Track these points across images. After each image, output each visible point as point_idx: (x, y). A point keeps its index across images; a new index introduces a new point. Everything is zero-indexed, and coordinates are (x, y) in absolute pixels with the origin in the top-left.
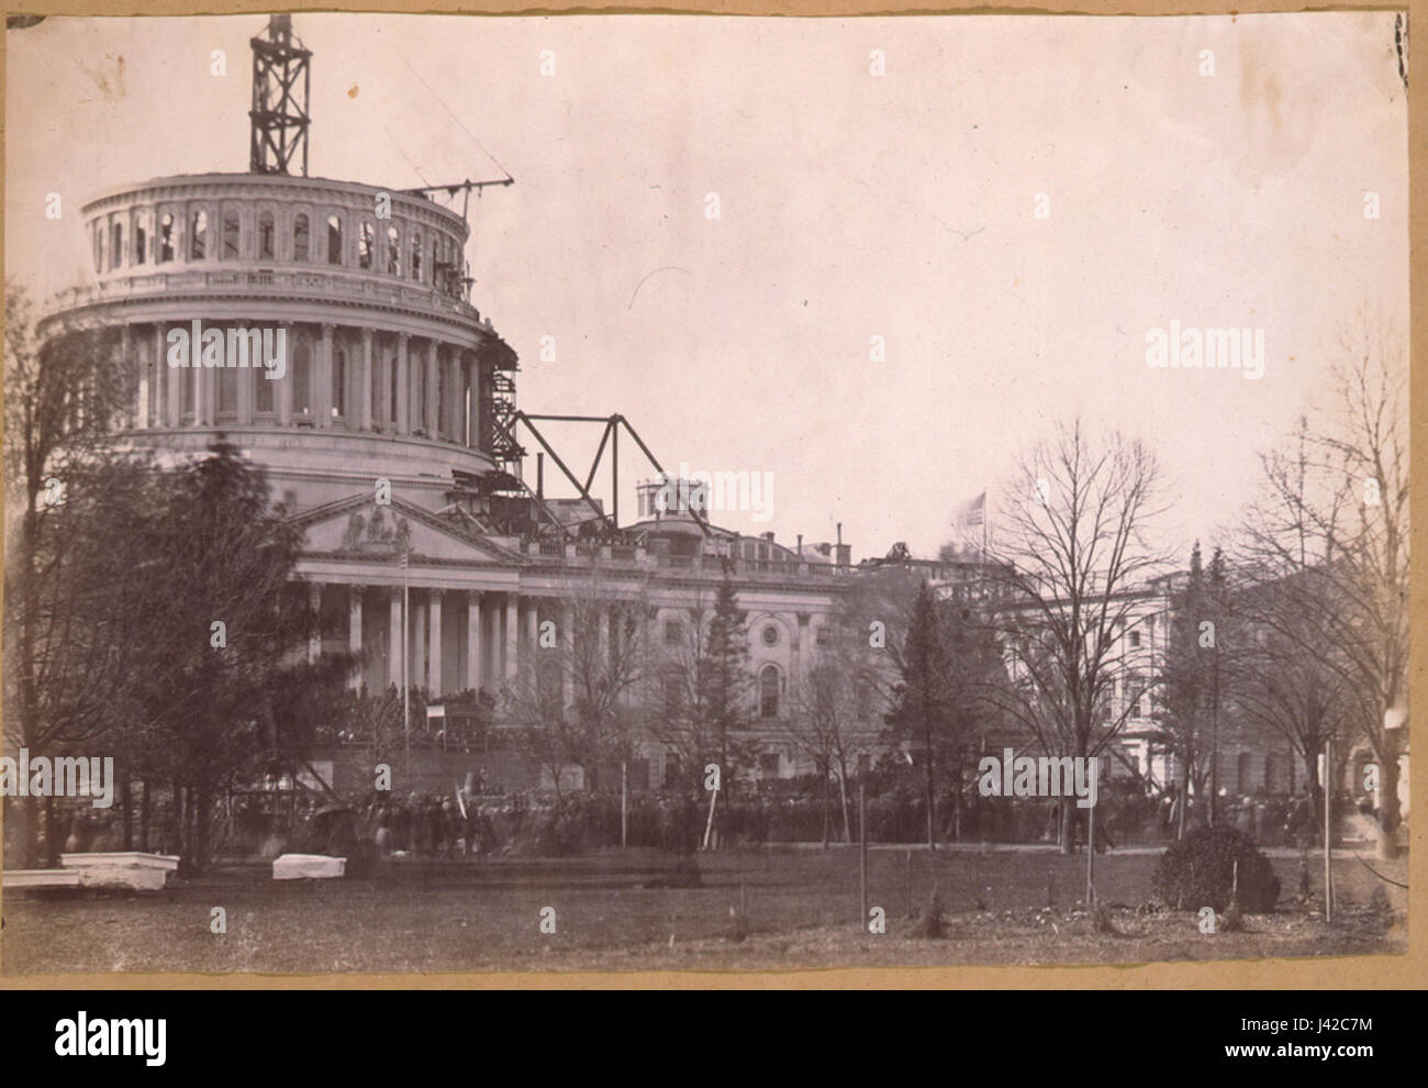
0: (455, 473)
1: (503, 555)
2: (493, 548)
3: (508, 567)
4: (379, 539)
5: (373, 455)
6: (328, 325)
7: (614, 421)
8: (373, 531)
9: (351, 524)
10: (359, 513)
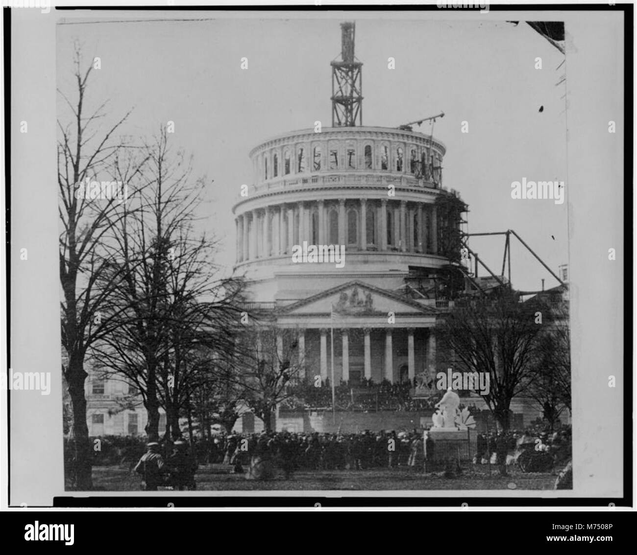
0: (411, 268)
1: (425, 309)
2: (419, 306)
3: (429, 315)
4: (356, 304)
5: (366, 262)
6: (342, 200)
7: (508, 234)
8: (352, 301)
9: (341, 298)
10: (345, 292)
